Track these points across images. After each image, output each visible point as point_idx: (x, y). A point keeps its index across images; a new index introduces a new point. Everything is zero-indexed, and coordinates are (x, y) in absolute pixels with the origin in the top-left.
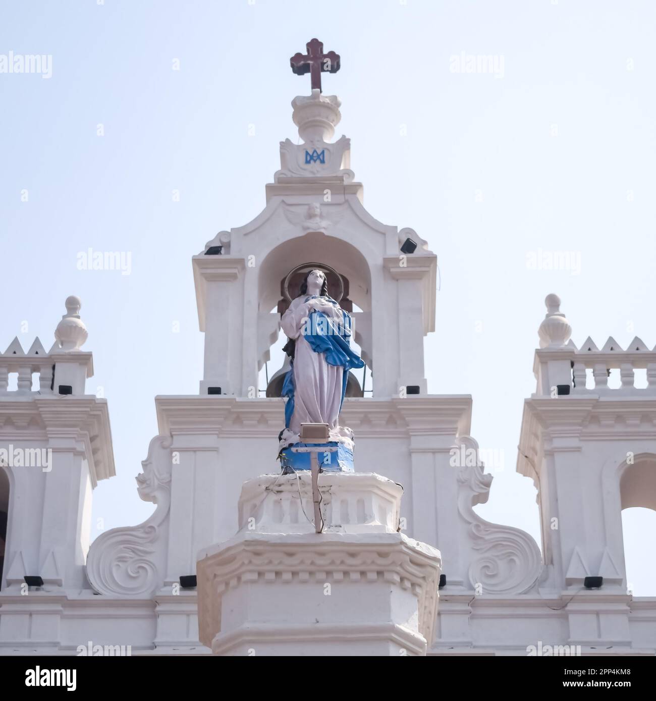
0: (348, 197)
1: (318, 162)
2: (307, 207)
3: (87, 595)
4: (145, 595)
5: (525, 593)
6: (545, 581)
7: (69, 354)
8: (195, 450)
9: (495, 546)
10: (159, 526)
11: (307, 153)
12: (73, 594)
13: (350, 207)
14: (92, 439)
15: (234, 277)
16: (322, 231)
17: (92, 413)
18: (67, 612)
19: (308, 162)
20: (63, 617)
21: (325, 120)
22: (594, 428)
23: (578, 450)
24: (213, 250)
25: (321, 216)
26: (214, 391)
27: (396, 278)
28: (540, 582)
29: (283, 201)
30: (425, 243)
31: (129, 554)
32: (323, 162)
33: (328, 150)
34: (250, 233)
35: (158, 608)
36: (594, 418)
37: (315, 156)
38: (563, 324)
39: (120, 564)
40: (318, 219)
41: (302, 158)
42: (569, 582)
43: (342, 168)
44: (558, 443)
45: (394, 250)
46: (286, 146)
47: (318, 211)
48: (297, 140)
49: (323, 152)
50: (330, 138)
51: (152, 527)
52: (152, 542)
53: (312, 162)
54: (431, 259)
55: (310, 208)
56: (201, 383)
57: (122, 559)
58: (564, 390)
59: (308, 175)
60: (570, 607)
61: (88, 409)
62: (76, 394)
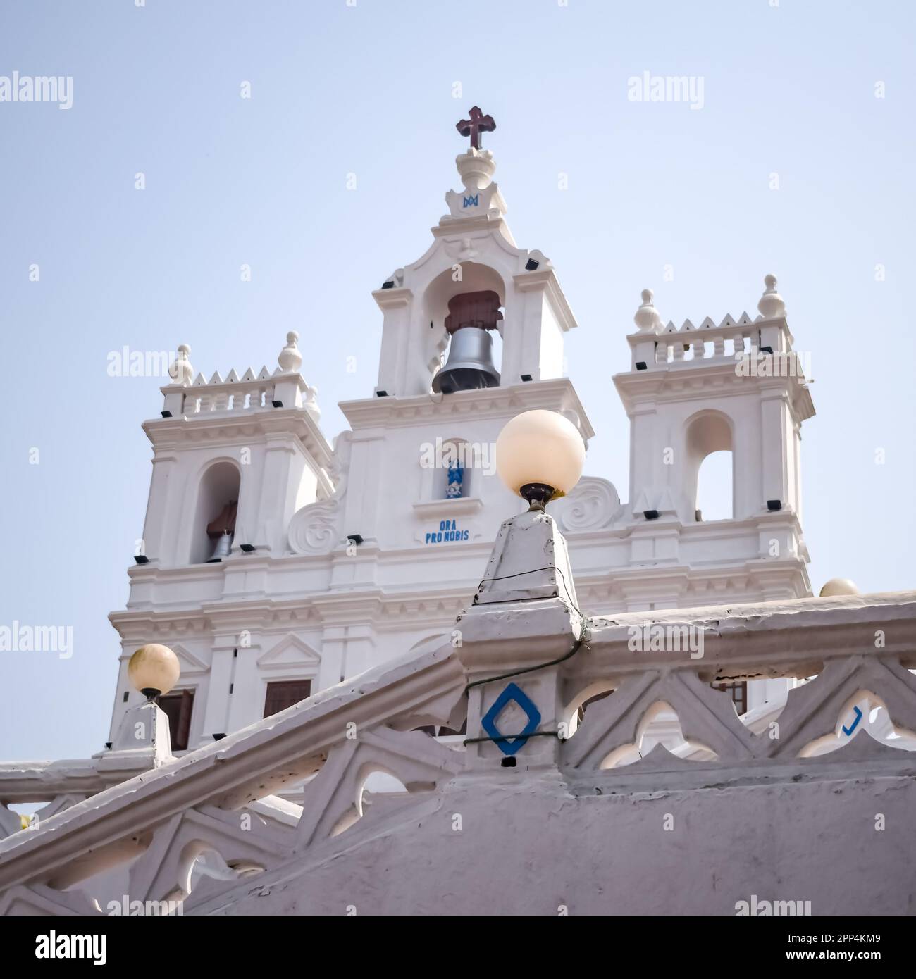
0: (491, 231)
1: (473, 205)
2: (459, 243)
3: (287, 555)
4: (326, 552)
5: (604, 527)
6: (621, 516)
7: (284, 377)
8: (367, 440)
9: (584, 493)
10: (341, 499)
11: (465, 199)
12: (274, 555)
13: (494, 239)
14: (302, 439)
15: (404, 304)
16: (471, 260)
17: (297, 419)
18: (273, 568)
19: (465, 206)
20: (270, 572)
21: (480, 171)
22: (668, 394)
23: (653, 412)
24: (388, 285)
25: (471, 248)
26: (381, 394)
27: (524, 290)
28: (615, 519)
29: (444, 240)
30: (547, 260)
31: (318, 523)
32: (476, 204)
33: (481, 194)
34: (419, 267)
35: (335, 561)
36: (667, 386)
37: (470, 201)
38: (650, 313)
39: (312, 530)
40: (468, 251)
41: (461, 203)
42: (636, 516)
43: (492, 206)
44: (639, 408)
45: (523, 270)
46: (450, 196)
47: (468, 245)
48: (460, 188)
49: (477, 197)
50: (482, 186)
51: (335, 501)
52: (335, 511)
53: (468, 206)
54: (548, 274)
55: (463, 243)
56: (375, 388)
57: (313, 527)
58: (641, 366)
59: (464, 216)
60: (634, 535)
61: (293, 417)
62: (286, 407)
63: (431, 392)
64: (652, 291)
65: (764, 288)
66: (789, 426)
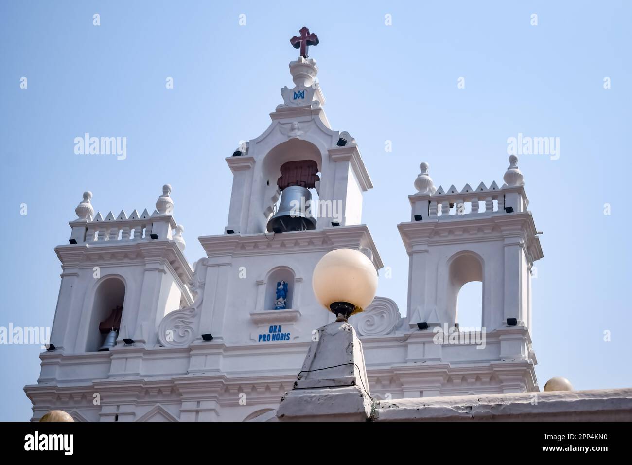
0: (313, 117)
1: (301, 98)
2: (290, 125)
3: (158, 347)
4: (186, 346)
5: (388, 334)
6: (402, 325)
7: (160, 217)
8: (219, 265)
9: (374, 309)
10: (198, 308)
11: (295, 93)
12: (148, 347)
13: (315, 123)
14: (172, 263)
15: (248, 167)
16: (298, 137)
17: (167, 248)
18: (146, 357)
19: (295, 98)
20: (144, 360)
21: (305, 73)
22: (437, 238)
23: (427, 251)
24: (237, 153)
25: (298, 129)
26: (230, 232)
27: (335, 161)
28: (396, 328)
29: (279, 122)
30: (353, 139)
31: (181, 324)
32: (303, 98)
33: (307, 91)
34: (260, 141)
35: (191, 353)
36: (437, 233)
37: (299, 94)
38: (426, 180)
39: (176, 330)
40: (296, 131)
41: (292, 96)
42: (412, 326)
43: (314, 99)
44: (416, 248)
45: (335, 146)
46: (284, 91)
47: (296, 126)
48: (292, 85)
49: (303, 92)
50: (307, 84)
51: (194, 309)
52: (194, 316)
53: (297, 98)
54: (354, 149)
55: (292, 125)
56: (226, 227)
57: (177, 327)
58: (418, 218)
59: (294, 106)
60: (409, 341)
61: (166, 247)
62: (161, 239)
63: (266, 232)
64: (427, 164)
65: (509, 164)
66: (524, 265)
